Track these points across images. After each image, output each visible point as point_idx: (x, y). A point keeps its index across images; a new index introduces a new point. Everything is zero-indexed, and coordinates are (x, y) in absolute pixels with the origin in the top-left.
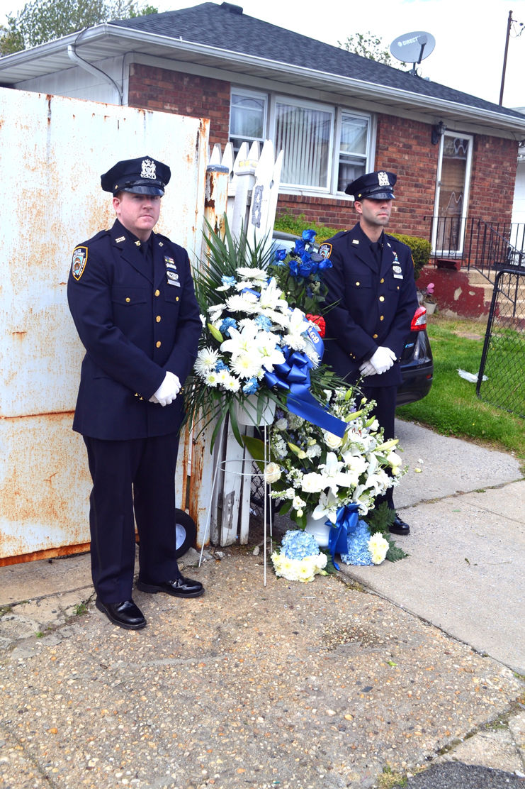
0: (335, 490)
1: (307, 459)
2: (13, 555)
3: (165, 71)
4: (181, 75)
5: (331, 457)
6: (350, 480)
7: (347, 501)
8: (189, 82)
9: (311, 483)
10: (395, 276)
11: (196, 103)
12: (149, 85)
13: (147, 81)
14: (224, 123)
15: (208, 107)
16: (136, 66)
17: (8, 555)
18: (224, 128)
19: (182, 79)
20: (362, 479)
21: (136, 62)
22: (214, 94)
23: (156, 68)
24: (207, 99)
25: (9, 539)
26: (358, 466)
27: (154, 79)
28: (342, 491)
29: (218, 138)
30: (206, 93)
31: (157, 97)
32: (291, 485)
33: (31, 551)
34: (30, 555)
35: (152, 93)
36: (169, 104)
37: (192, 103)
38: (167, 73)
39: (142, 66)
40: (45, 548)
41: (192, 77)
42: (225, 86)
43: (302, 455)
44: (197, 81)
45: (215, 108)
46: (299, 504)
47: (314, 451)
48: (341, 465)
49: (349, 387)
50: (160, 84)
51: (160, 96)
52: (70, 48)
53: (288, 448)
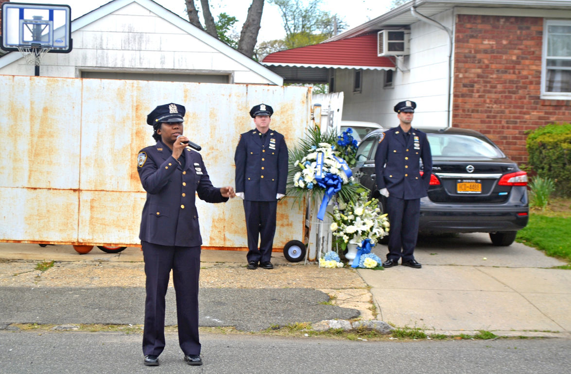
0: (360, 232)
1: (348, 220)
2: (230, 246)
3: (483, 17)
4: (498, 18)
5: (358, 219)
6: (366, 228)
7: (365, 238)
8: (505, 22)
9: (350, 229)
10: (415, 148)
11: (511, 37)
12: (470, 28)
13: (469, 26)
14: (538, 49)
15: (522, 38)
16: (459, 16)
17: (228, 246)
18: (537, 53)
19: (498, 21)
20: (371, 229)
21: (459, 13)
22: (528, 28)
23: (476, 16)
24: (521, 33)
25: (229, 240)
26: (370, 223)
27: (474, 23)
28: (363, 232)
29: (532, 61)
30: (520, 28)
31: (477, 35)
32: (342, 230)
33: (237, 246)
34: (237, 248)
35: (473, 33)
36: (487, 40)
37: (508, 37)
38: (485, 18)
39: (464, 15)
40: (242, 246)
41: (507, 18)
42: (538, 21)
43: (346, 218)
44: (512, 20)
45: (529, 39)
46: (346, 238)
47: (351, 217)
48: (362, 222)
49: (367, 190)
50: (480, 27)
51: (480, 35)
52: (412, 9)
53: (341, 217)
